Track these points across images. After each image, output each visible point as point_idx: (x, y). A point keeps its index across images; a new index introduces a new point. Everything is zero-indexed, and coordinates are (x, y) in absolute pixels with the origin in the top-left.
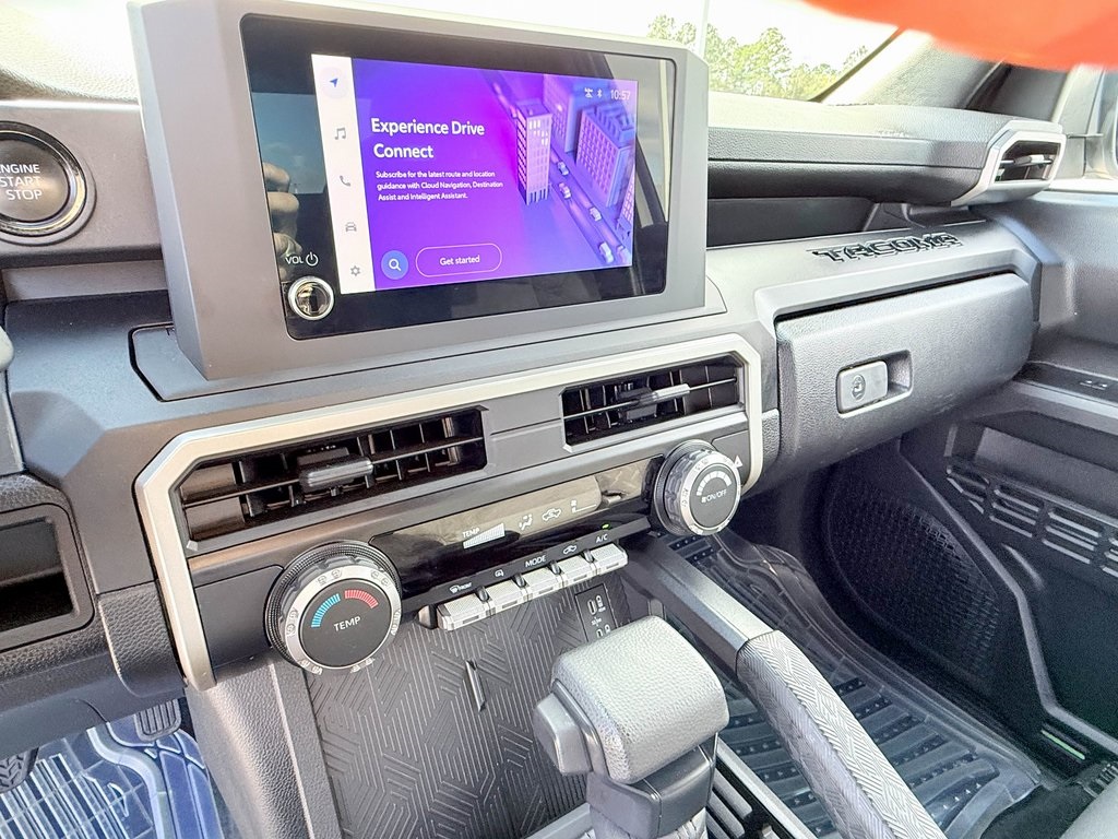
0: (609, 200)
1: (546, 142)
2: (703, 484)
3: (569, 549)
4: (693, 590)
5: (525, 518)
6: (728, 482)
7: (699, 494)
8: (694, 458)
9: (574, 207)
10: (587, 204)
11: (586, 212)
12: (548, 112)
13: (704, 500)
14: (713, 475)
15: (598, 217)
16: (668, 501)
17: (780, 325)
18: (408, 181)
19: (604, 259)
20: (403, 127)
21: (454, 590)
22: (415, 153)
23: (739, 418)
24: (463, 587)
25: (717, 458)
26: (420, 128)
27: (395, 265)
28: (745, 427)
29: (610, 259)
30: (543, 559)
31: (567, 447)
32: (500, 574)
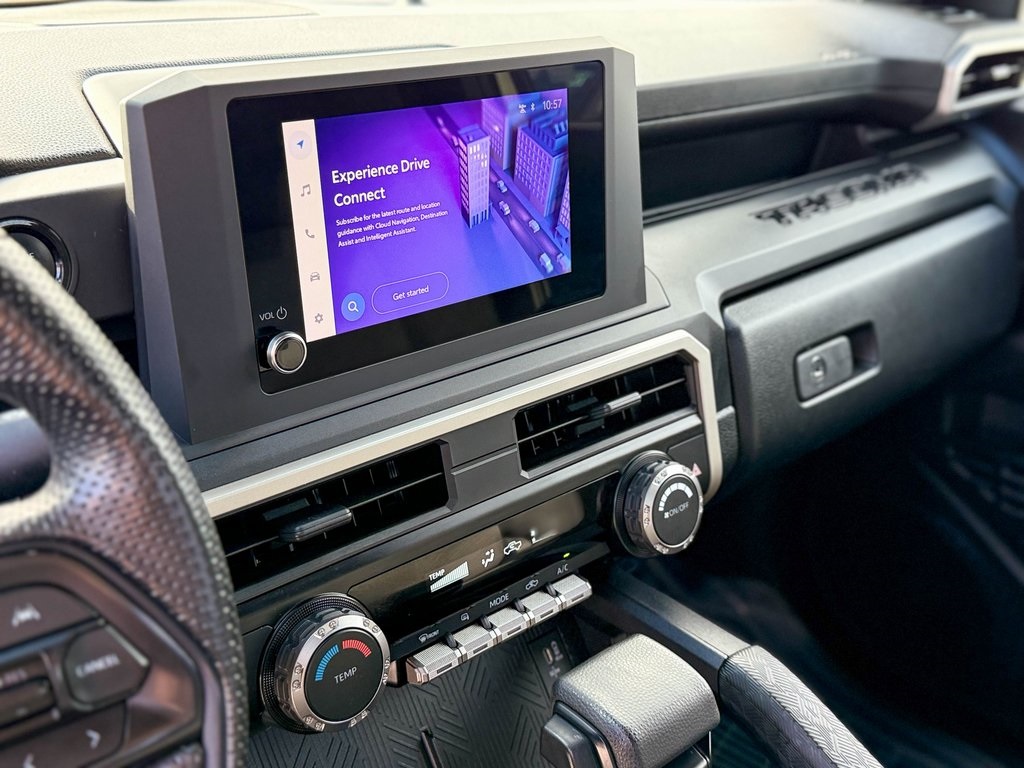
0: (546, 210)
1: (486, 164)
2: (664, 498)
3: (531, 584)
4: (664, 615)
5: (488, 553)
6: (689, 493)
7: (661, 509)
8: (652, 471)
9: (514, 223)
10: (525, 217)
11: (525, 225)
12: (487, 135)
13: (667, 515)
14: (674, 487)
15: (536, 228)
16: (628, 522)
17: (728, 310)
18: (363, 224)
19: (543, 269)
20: (358, 175)
21: (423, 639)
22: (369, 196)
23: (694, 421)
24: (431, 636)
25: (675, 469)
26: (373, 172)
27: (353, 307)
28: (700, 430)
29: (550, 267)
30: (506, 597)
31: (524, 474)
32: (466, 617)
